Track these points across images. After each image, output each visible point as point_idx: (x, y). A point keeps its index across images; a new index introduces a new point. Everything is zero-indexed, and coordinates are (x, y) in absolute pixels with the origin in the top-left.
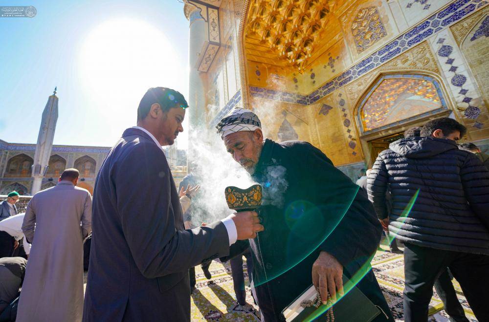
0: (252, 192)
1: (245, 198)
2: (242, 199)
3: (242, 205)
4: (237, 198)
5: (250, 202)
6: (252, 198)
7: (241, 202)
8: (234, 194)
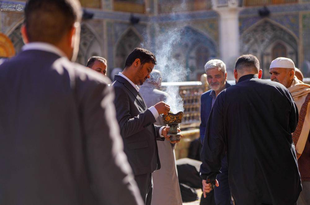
0: (178, 116)
1: (175, 118)
2: (174, 119)
3: (173, 122)
4: (171, 118)
5: (177, 120)
6: (178, 118)
7: (173, 120)
8: (170, 116)
